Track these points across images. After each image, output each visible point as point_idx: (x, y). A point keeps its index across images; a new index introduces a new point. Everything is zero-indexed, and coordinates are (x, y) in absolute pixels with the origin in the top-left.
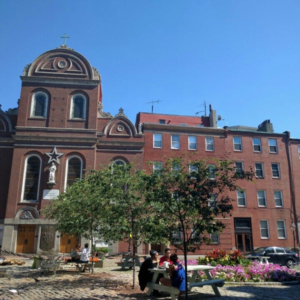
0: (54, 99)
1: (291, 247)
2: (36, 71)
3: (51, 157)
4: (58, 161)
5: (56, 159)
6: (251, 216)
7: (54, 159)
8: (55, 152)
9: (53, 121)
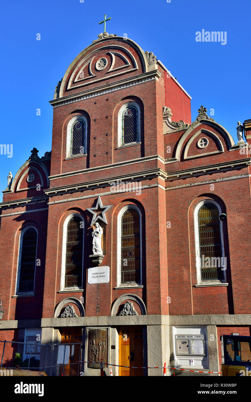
0: (95, 120)
2: (69, 87)
3: (95, 214)
4: (105, 219)
5: (102, 216)
7: (99, 217)
8: (99, 205)
9: (95, 156)
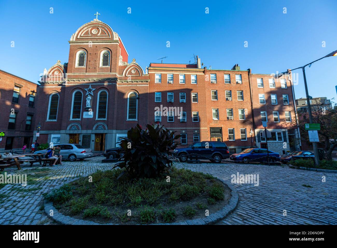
0: (90, 54)
1: (249, 146)
2: (78, 37)
3: (88, 91)
4: (92, 94)
5: (91, 92)
6: (222, 126)
7: (90, 93)
8: (90, 88)
9: (89, 68)
